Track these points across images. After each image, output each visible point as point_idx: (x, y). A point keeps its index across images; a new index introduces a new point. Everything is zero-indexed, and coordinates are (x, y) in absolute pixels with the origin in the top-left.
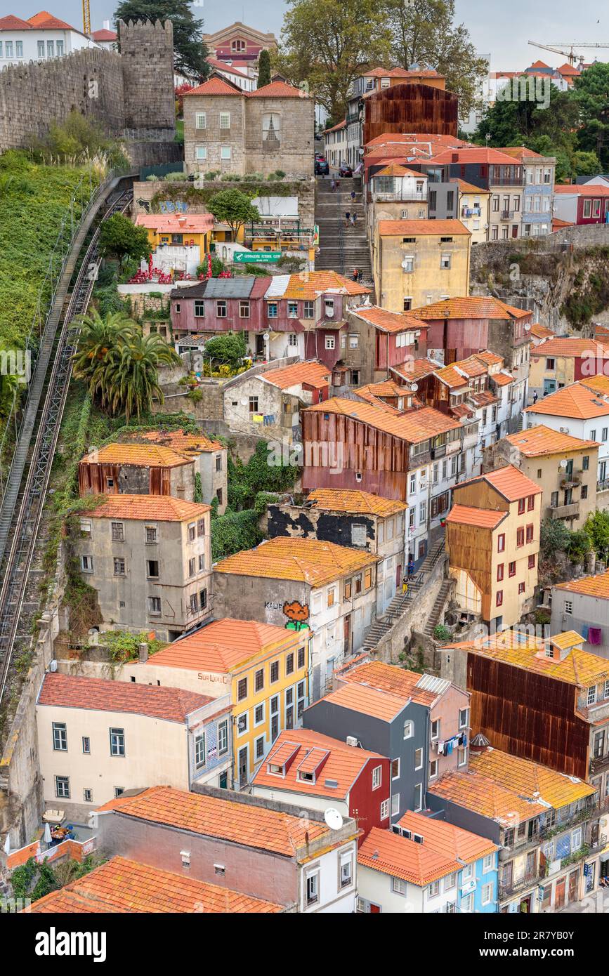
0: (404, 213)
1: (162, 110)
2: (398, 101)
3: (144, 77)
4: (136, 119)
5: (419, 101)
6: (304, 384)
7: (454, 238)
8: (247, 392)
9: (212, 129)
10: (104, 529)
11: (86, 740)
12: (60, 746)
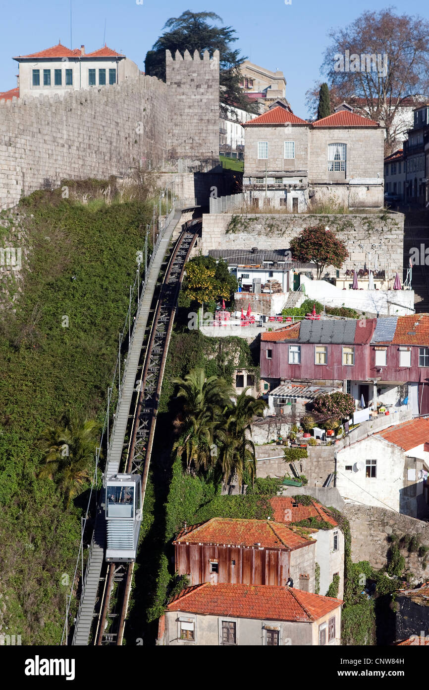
1: (207, 141)
3: (190, 107)
4: (179, 150)
6: (427, 445)
8: (363, 454)
9: (275, 160)
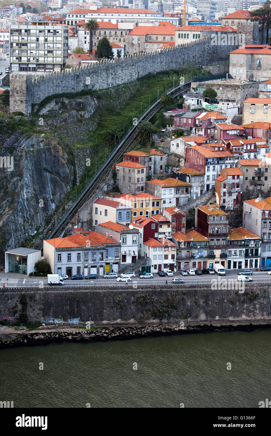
6: (195, 142)
7: (269, 104)
8: (176, 142)
9: (238, 64)
10: (121, 169)
11: (101, 212)
12: (96, 213)
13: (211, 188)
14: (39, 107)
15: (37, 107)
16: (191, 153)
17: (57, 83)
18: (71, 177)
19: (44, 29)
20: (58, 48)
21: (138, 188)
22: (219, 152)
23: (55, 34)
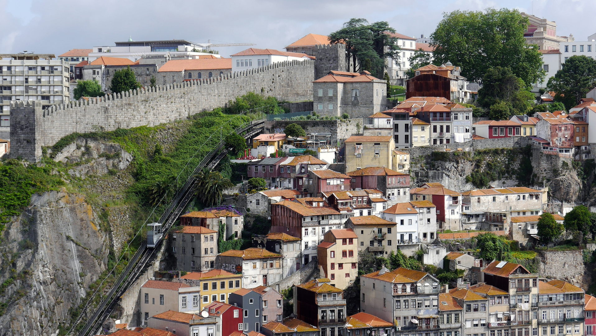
0: (380, 133)
2: (422, 82)
3: (326, 70)
5: (432, 81)
6: (282, 196)
7: (381, 143)
8: (255, 198)
9: (325, 97)
10: (180, 237)
11: (154, 299)
12: (147, 301)
13: (310, 260)
14: (53, 151)
15: (49, 151)
16: (280, 211)
17: (77, 118)
18: (105, 250)
19: (35, 64)
20: (57, 92)
21: (206, 264)
22: (319, 209)
23: (52, 72)
